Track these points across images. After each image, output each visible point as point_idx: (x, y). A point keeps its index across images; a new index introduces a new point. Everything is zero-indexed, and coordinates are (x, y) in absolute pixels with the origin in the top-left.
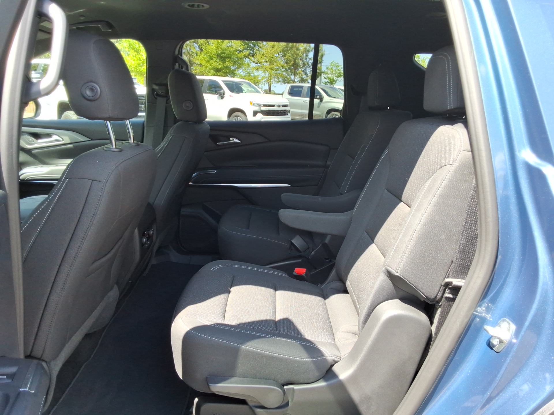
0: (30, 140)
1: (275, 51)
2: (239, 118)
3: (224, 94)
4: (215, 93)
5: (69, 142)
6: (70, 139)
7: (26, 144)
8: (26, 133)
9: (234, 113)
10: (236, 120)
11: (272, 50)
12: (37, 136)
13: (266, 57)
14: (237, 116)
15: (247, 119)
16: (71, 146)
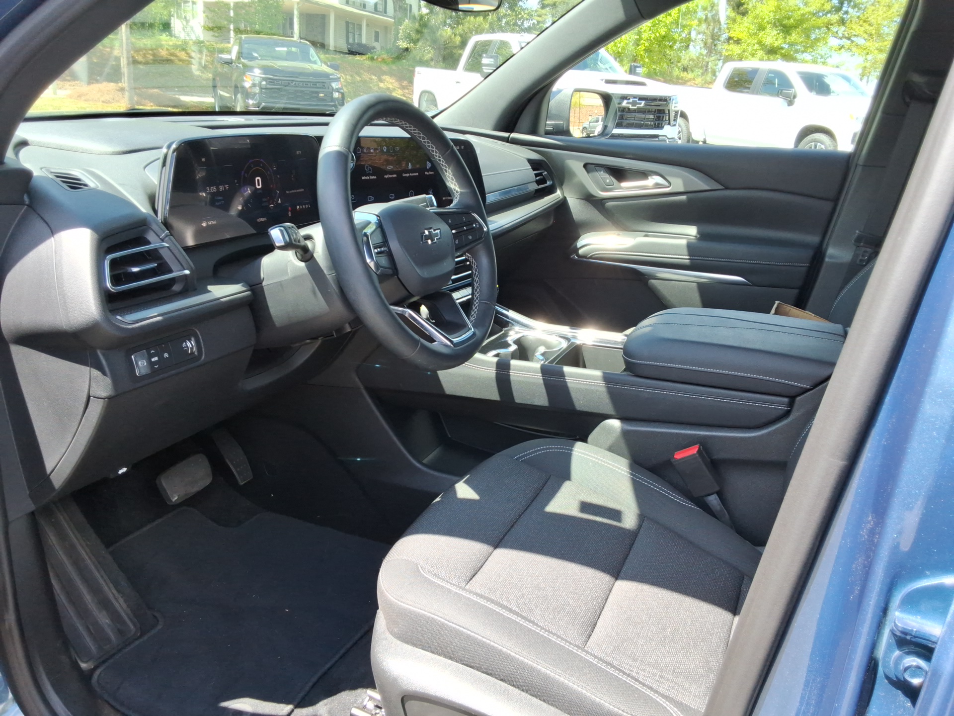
0: (608, 181)
1: (893, 13)
2: (820, 145)
3: (795, 97)
4: (778, 93)
5: (682, 189)
6: (685, 185)
7: (598, 189)
8: (601, 167)
9: (811, 135)
10: (813, 148)
11: (888, 11)
12: (619, 174)
13: (870, 25)
14: (816, 141)
15: (836, 146)
16: (684, 197)
